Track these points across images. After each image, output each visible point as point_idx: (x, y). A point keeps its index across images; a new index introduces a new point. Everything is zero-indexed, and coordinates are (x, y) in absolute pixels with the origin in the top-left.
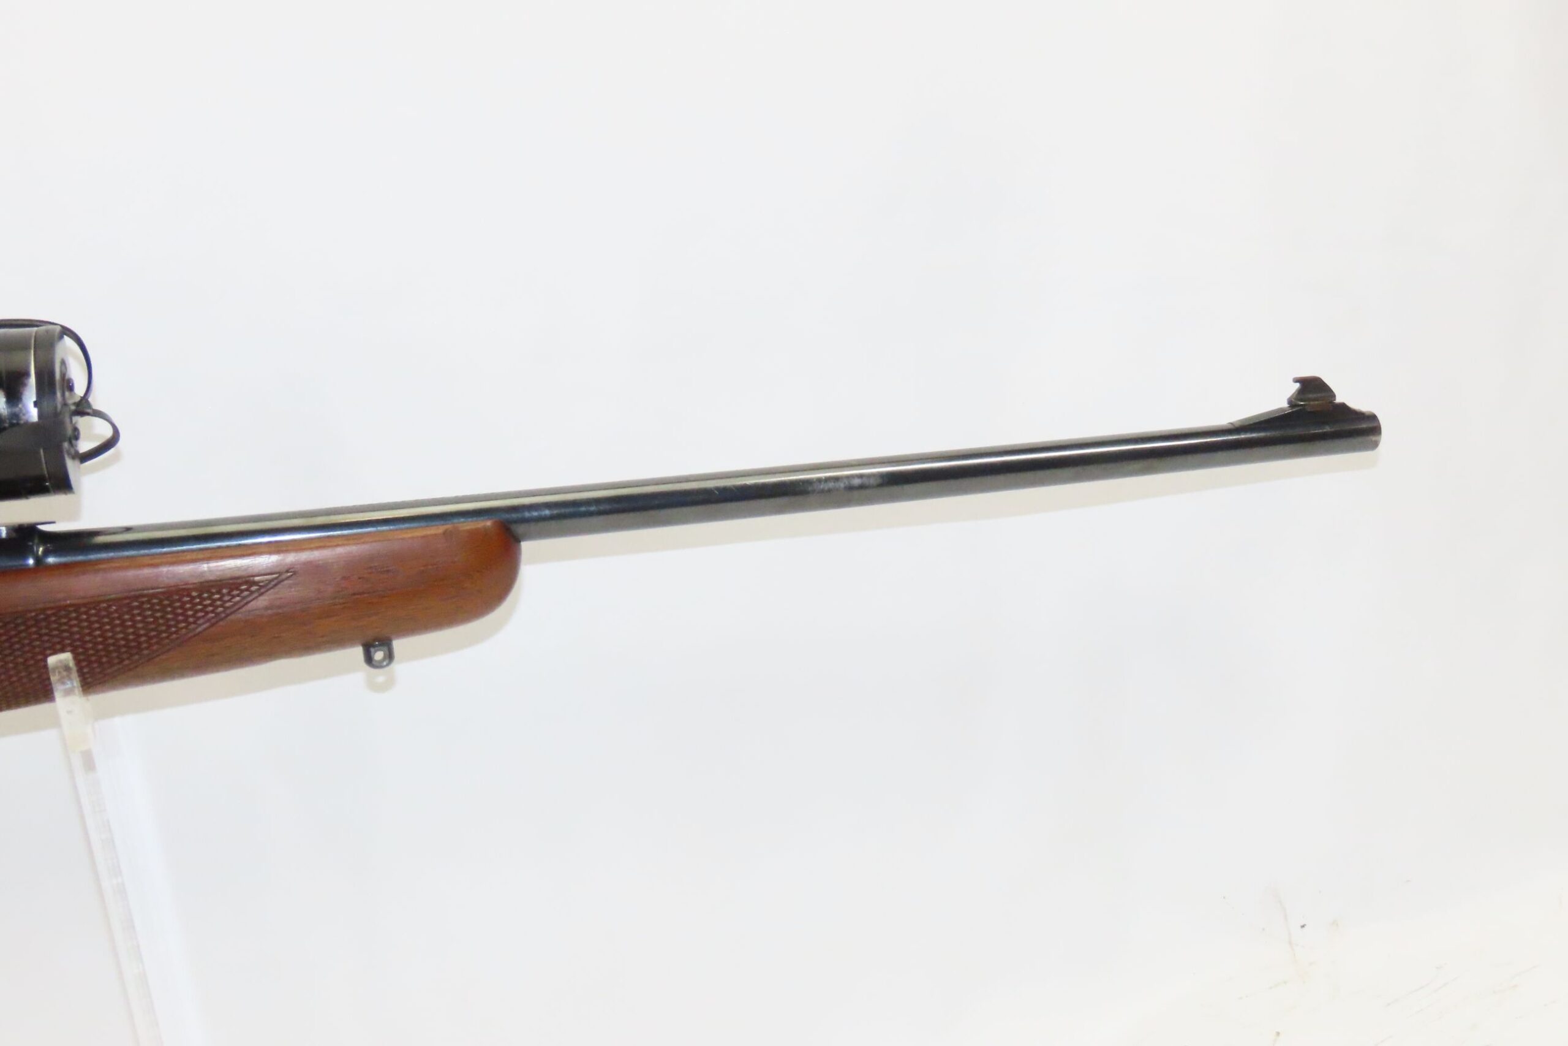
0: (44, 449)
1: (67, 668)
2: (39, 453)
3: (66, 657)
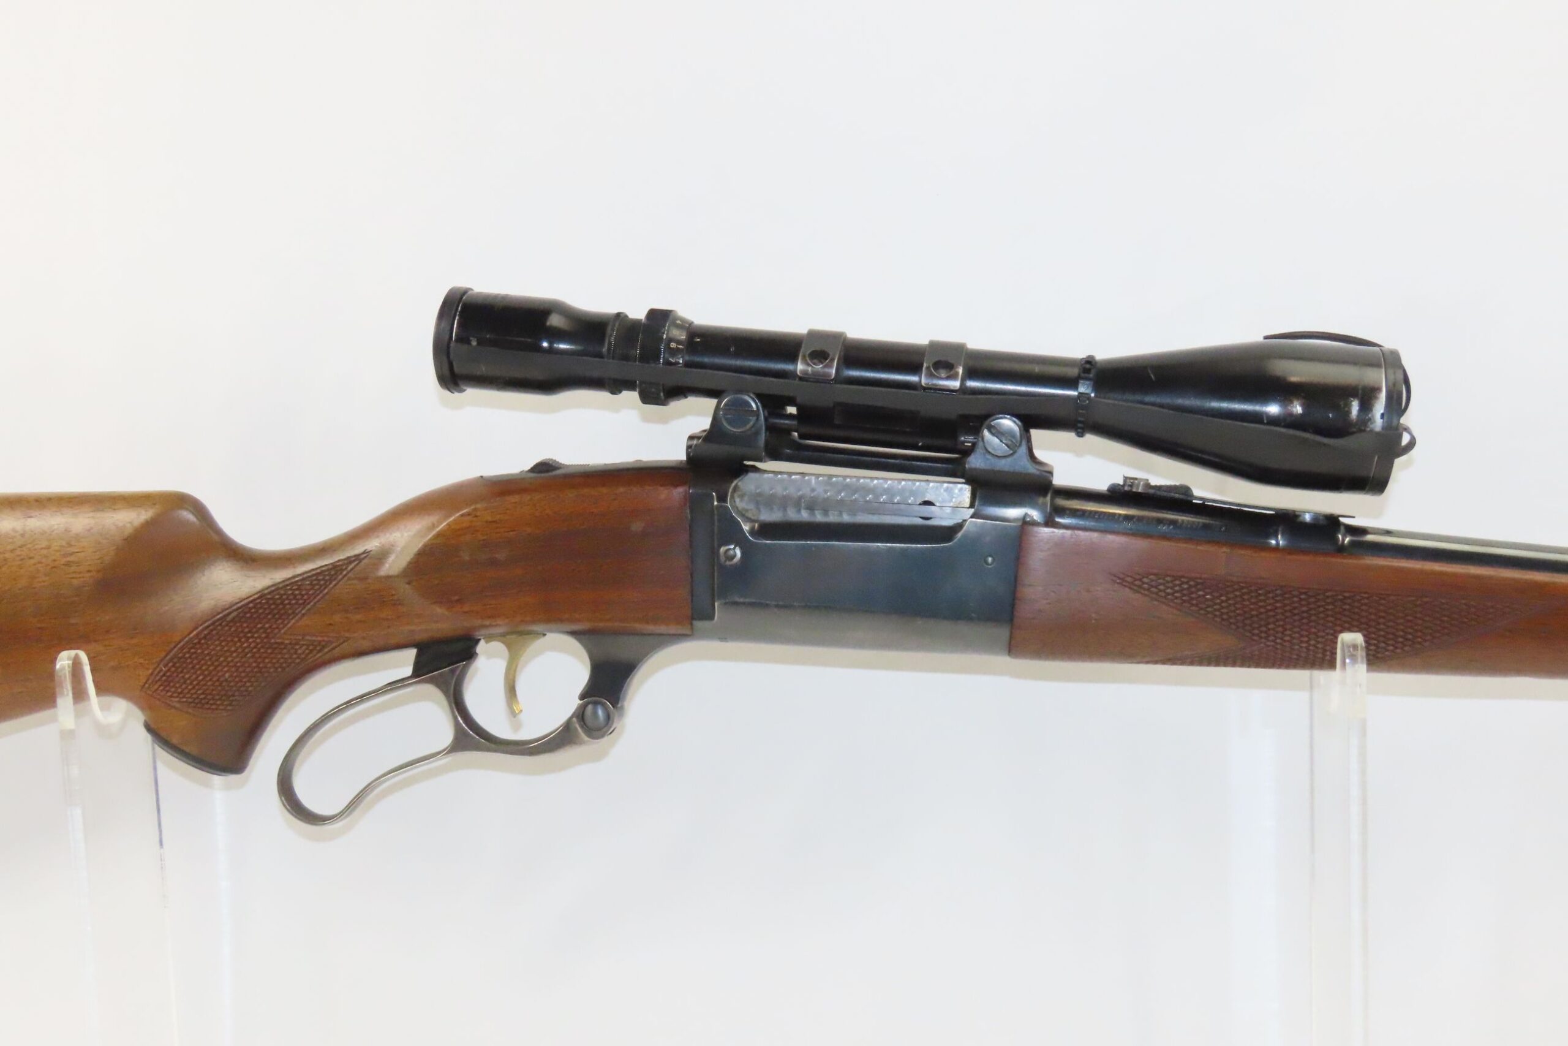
0: (1379, 458)
1: (1355, 647)
2: (1374, 457)
3: (1357, 638)
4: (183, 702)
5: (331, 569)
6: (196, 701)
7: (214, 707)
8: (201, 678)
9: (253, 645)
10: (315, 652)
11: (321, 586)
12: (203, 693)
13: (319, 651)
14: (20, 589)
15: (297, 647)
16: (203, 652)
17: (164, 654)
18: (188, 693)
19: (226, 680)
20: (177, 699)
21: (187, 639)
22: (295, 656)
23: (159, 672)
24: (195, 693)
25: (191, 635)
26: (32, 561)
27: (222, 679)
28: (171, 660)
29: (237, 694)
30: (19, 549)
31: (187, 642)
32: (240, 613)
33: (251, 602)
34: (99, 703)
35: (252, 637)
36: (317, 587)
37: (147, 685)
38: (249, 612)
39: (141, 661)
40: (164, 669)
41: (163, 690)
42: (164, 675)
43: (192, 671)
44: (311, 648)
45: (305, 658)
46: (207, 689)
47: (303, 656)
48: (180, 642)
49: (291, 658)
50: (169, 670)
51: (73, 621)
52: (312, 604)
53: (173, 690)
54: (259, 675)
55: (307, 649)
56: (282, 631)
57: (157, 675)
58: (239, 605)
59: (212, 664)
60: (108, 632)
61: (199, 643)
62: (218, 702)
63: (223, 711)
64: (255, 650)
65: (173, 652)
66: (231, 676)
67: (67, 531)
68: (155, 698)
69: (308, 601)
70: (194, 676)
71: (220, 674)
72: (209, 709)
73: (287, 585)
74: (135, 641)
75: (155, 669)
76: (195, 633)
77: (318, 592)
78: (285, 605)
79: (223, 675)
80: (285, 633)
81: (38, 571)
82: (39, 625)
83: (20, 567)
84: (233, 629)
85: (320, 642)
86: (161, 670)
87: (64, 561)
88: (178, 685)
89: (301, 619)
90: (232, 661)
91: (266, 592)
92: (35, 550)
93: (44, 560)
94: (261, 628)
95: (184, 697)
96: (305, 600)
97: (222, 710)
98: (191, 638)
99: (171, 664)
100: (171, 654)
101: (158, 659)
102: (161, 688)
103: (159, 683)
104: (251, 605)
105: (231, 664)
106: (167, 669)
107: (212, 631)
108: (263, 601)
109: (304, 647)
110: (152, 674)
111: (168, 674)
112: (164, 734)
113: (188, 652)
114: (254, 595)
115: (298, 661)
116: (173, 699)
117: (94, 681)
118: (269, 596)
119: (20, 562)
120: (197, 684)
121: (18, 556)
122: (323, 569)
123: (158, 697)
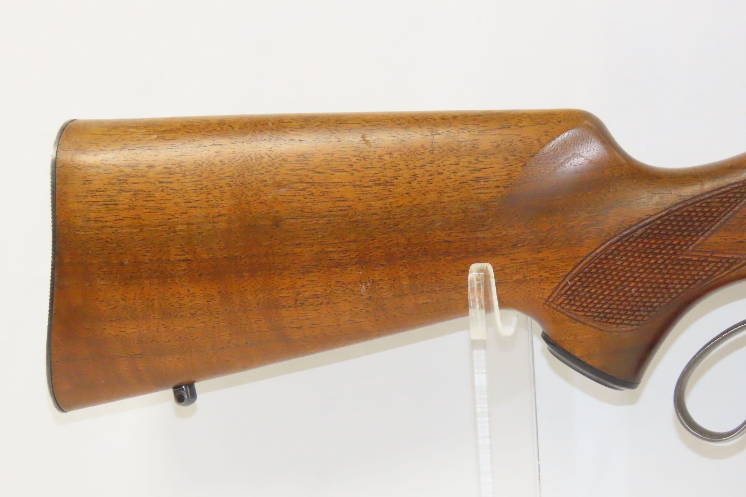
4: (588, 316)
5: (742, 186)
6: (602, 315)
7: (618, 321)
8: (607, 293)
9: (660, 261)
10: (722, 269)
11: (732, 203)
12: (608, 308)
13: (727, 269)
14: (429, 204)
15: (704, 264)
16: (609, 267)
17: (570, 268)
18: (594, 307)
19: (632, 296)
20: (583, 313)
21: (594, 254)
22: (702, 273)
23: (565, 286)
24: (601, 308)
25: (598, 251)
26: (441, 177)
27: (628, 294)
28: (577, 275)
29: (642, 309)
30: (428, 165)
31: (594, 257)
32: (646, 230)
33: (659, 218)
34: (501, 316)
35: (660, 253)
36: (727, 205)
37: (551, 299)
38: (657, 228)
39: (547, 275)
40: (569, 283)
41: (568, 303)
42: (569, 289)
43: (598, 286)
44: (719, 265)
45: (711, 275)
46: (613, 304)
47: (710, 273)
48: (587, 257)
49: (698, 275)
50: (574, 285)
51: (480, 235)
52: (722, 221)
53: (578, 304)
54: (664, 291)
55: (715, 266)
56: (691, 248)
57: (562, 289)
58: (647, 222)
59: (619, 279)
60: (514, 245)
61: (606, 258)
62: (623, 317)
63: (628, 326)
64: (662, 267)
65: (580, 266)
66: (637, 291)
67: (475, 147)
68: (560, 312)
69: (718, 219)
70: (600, 291)
71: (626, 289)
72: (614, 323)
73: (697, 202)
74: (540, 255)
75: (560, 283)
76: (603, 247)
77: (729, 209)
78: (694, 222)
79: (630, 291)
80: (693, 251)
81: (447, 186)
82: (446, 239)
83: (429, 182)
84: (640, 245)
85: (728, 260)
86: (567, 284)
87: (471, 176)
88: (583, 300)
89: (710, 235)
90: (639, 277)
91: (674, 209)
92: (445, 165)
93: (452, 176)
94: (669, 244)
95: (589, 311)
96: (715, 217)
97: (627, 324)
98: (598, 254)
99: (577, 279)
100: (577, 269)
101: (564, 274)
102: (566, 302)
103: (564, 297)
104: (658, 222)
105: (638, 280)
106: (572, 283)
107: (619, 246)
108: (672, 218)
109: (713, 264)
110: (556, 288)
111: (574, 288)
112: (567, 347)
113: (595, 267)
114: (662, 211)
115: (704, 278)
116: (577, 312)
117: (498, 295)
118: (677, 213)
119: (430, 178)
120: (603, 299)
121: (427, 171)
122: (733, 186)
123: (562, 310)
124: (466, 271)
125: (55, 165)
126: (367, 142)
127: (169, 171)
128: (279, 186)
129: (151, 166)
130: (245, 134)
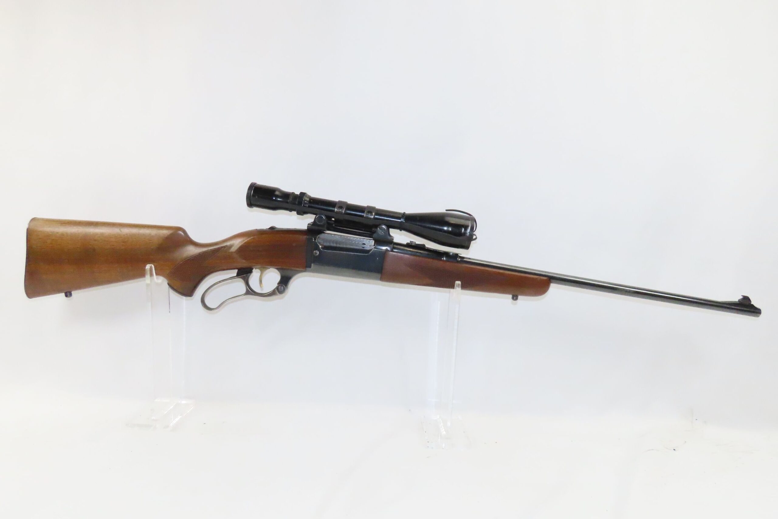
1: (459, 284)
2: (467, 241)
5: (218, 249)
6: (181, 279)
8: (183, 273)
12: (183, 277)
17: (174, 267)
19: (189, 275)
21: (180, 263)
24: (181, 277)
32: (194, 258)
34: (156, 277)
36: (214, 253)
37: (169, 274)
38: (196, 258)
39: (168, 268)
40: (173, 270)
42: (173, 272)
43: (181, 271)
48: (178, 264)
50: (175, 271)
51: (151, 257)
53: (175, 275)
61: (183, 265)
62: (187, 280)
63: (188, 282)
65: (176, 266)
67: (150, 234)
68: (171, 277)
72: (185, 281)
73: (206, 252)
74: (166, 263)
75: (171, 270)
78: (205, 257)
80: (205, 264)
82: (142, 258)
88: (177, 275)
89: (209, 261)
91: (201, 253)
94: (199, 262)
95: (178, 278)
99: (175, 269)
101: (172, 268)
103: (172, 274)
108: (200, 256)
113: (180, 266)
114: (198, 254)
117: (155, 272)
120: (182, 275)
123: (173, 277)
124: (145, 266)
125: (28, 230)
126: (121, 231)
127: (63, 234)
128: (95, 240)
129: (58, 233)
130: (86, 226)
